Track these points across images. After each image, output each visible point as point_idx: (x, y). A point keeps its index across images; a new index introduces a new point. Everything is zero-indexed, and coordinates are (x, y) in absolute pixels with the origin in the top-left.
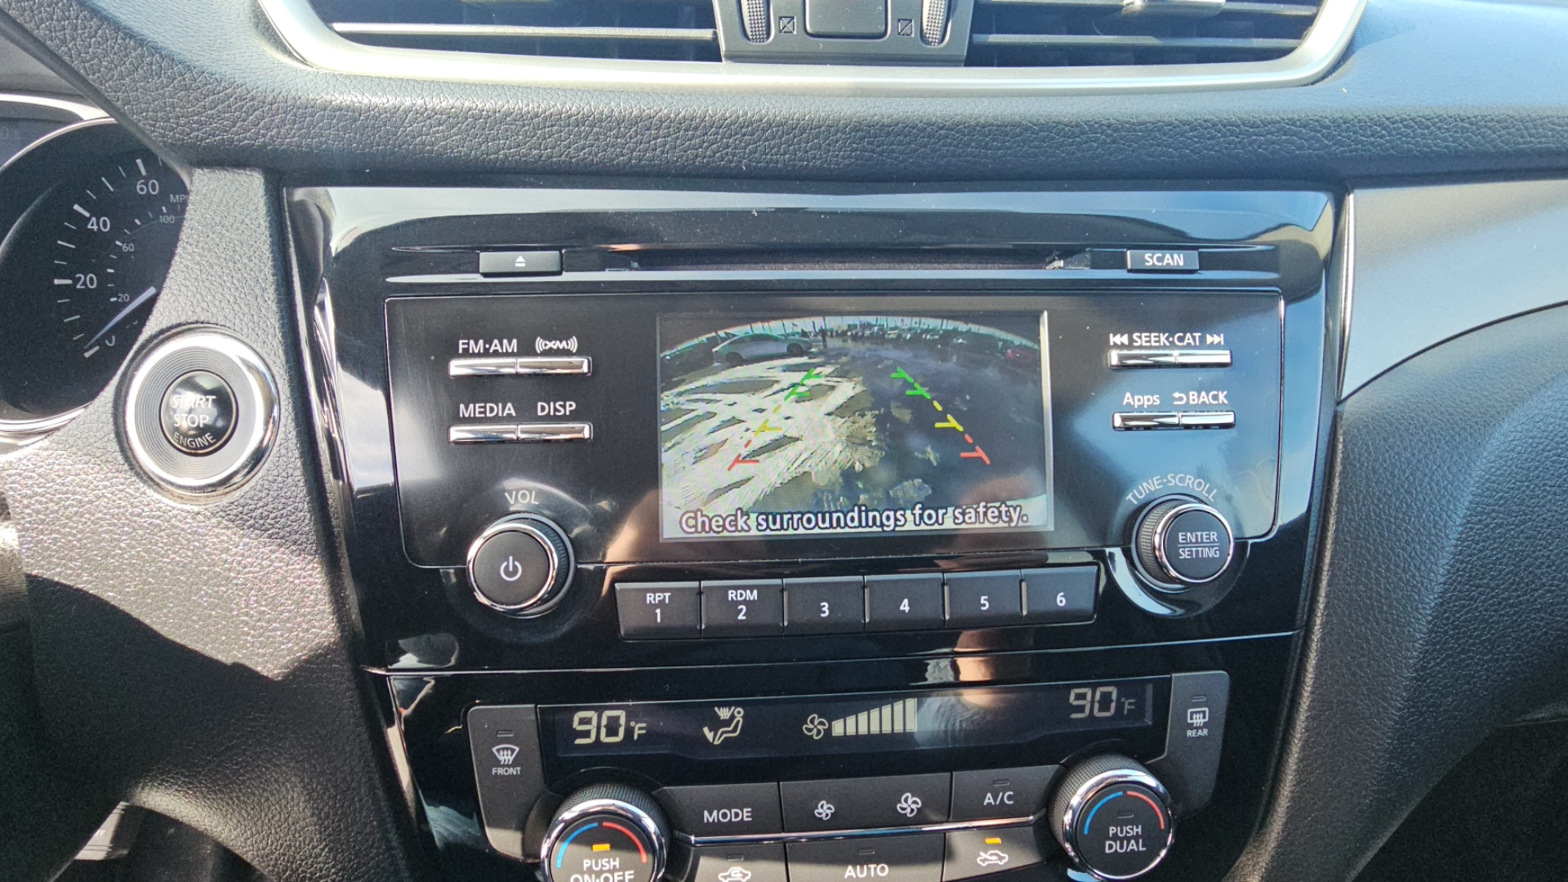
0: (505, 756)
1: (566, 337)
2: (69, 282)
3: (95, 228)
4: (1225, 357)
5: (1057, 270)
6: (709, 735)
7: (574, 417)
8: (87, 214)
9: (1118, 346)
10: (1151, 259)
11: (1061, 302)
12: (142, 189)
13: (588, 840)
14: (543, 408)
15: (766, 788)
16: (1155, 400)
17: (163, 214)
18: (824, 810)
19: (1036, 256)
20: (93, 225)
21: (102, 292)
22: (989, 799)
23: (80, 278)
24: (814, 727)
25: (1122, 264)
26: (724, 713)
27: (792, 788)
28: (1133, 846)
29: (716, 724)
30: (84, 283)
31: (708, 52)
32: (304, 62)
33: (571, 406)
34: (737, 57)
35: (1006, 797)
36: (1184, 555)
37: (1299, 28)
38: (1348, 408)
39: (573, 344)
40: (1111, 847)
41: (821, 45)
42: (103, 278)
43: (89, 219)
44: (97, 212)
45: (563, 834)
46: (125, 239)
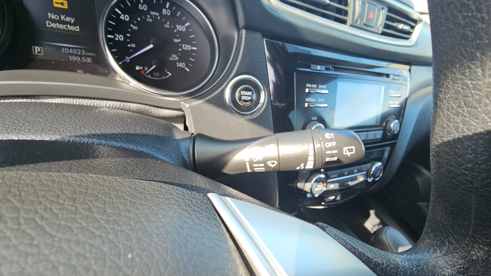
2: (112, 37)
3: (123, 18)
8: (120, 13)
12: (141, 7)
13: (319, 182)
15: (339, 171)
17: (148, 18)
18: (346, 173)
20: (122, 17)
21: (125, 43)
22: (363, 169)
23: (116, 36)
27: (342, 170)
28: (379, 174)
30: (118, 38)
33: (323, 100)
34: (351, 26)
35: (366, 169)
36: (394, 129)
37: (411, 34)
41: (365, 27)
42: (126, 37)
43: (120, 15)
44: (124, 13)
45: (315, 181)
46: (134, 25)
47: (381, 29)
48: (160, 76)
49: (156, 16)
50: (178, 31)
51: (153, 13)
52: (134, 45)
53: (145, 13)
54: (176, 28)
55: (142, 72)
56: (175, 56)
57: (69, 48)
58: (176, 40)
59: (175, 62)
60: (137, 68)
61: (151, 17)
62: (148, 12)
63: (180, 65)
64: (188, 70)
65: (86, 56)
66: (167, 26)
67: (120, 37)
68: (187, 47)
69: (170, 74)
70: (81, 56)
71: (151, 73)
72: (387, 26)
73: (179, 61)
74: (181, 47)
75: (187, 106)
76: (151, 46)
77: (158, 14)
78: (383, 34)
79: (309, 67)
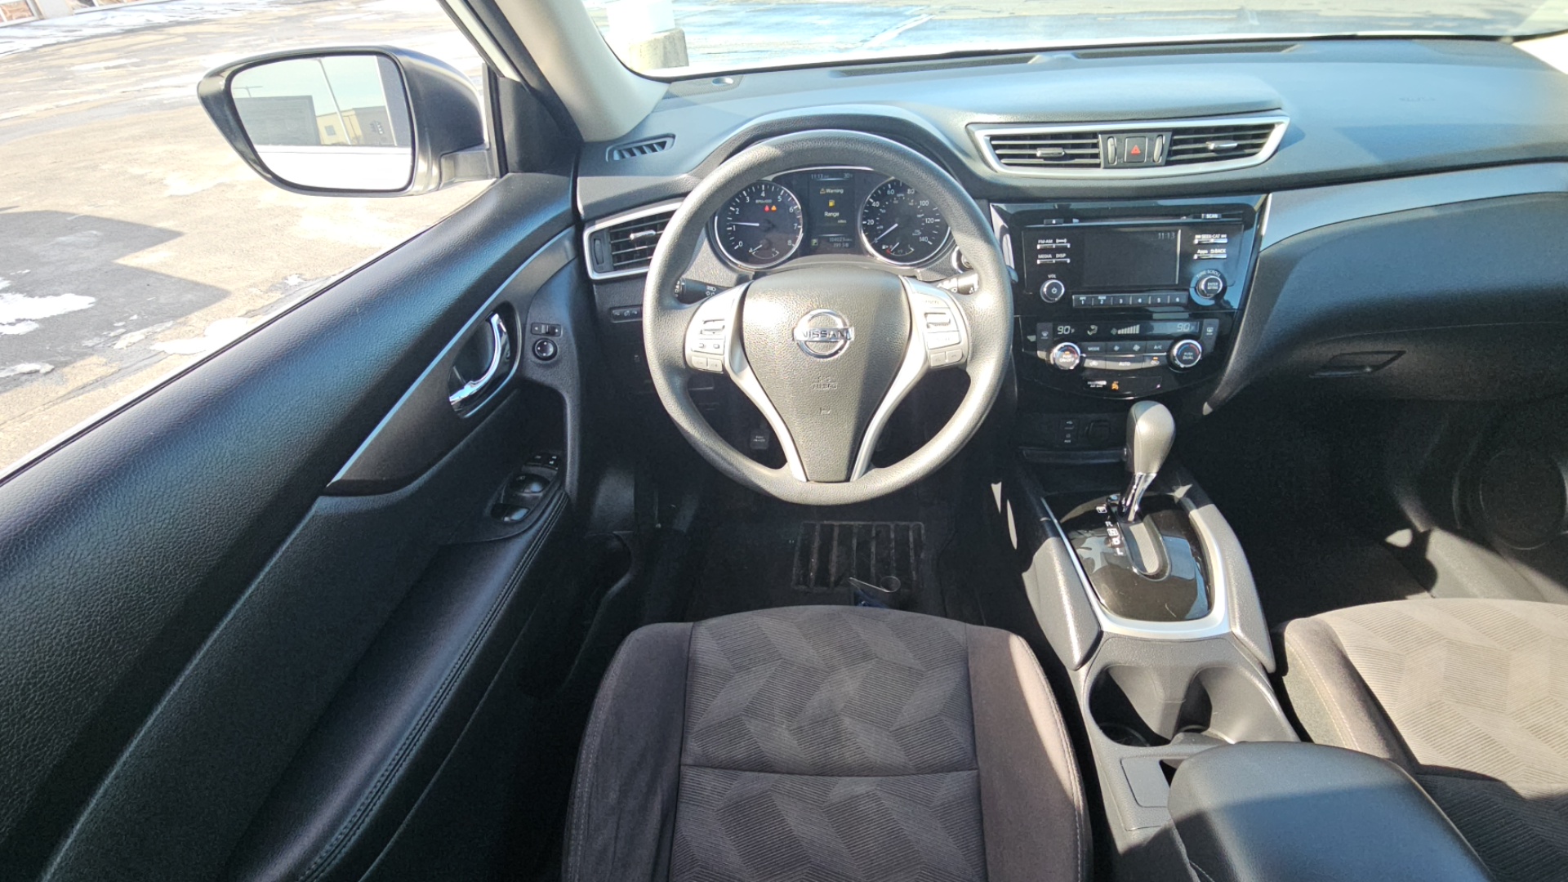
0: (1045, 334)
1: (1063, 238)
2: (867, 222)
4: (1225, 241)
5: (1184, 219)
6: (1089, 332)
7: (1065, 258)
8: (872, 201)
9: (1198, 238)
10: (1208, 216)
11: (1184, 227)
13: (1064, 351)
14: (1058, 256)
15: (1103, 344)
16: (1206, 251)
17: (895, 200)
18: (1116, 348)
19: (1178, 216)
20: (874, 205)
21: (876, 225)
22: (1156, 347)
24: (1114, 332)
25: (1200, 217)
26: (1093, 327)
27: (1109, 343)
28: (1190, 358)
29: (1091, 330)
31: (1097, 166)
32: (996, 172)
33: (1064, 255)
34: (1105, 168)
35: (1160, 347)
36: (1209, 288)
37: (1260, 146)
38: (1262, 254)
39: (1065, 241)
40: (1185, 358)
41: (1131, 164)
42: (877, 220)
43: (872, 203)
44: (875, 201)
45: (1059, 350)
46: (883, 208)
47: (1164, 163)
48: (904, 253)
49: (901, 197)
50: (922, 207)
51: (899, 195)
52: (882, 227)
53: (892, 197)
54: (919, 204)
55: (888, 251)
56: (918, 231)
57: (834, 237)
58: (919, 216)
59: (918, 237)
60: (884, 247)
61: (897, 199)
62: (895, 195)
63: (923, 239)
64: (931, 243)
65: (845, 242)
66: (911, 204)
67: (871, 222)
68: (930, 221)
69: (913, 250)
70: (841, 243)
71: (895, 250)
72: (1171, 153)
73: (922, 236)
74: (924, 222)
75: (918, 271)
76: (896, 225)
77: (903, 195)
78: (1168, 163)
79: (1043, 224)
